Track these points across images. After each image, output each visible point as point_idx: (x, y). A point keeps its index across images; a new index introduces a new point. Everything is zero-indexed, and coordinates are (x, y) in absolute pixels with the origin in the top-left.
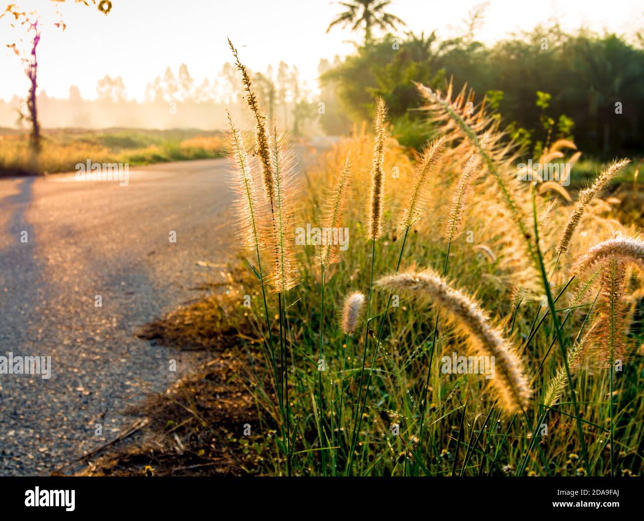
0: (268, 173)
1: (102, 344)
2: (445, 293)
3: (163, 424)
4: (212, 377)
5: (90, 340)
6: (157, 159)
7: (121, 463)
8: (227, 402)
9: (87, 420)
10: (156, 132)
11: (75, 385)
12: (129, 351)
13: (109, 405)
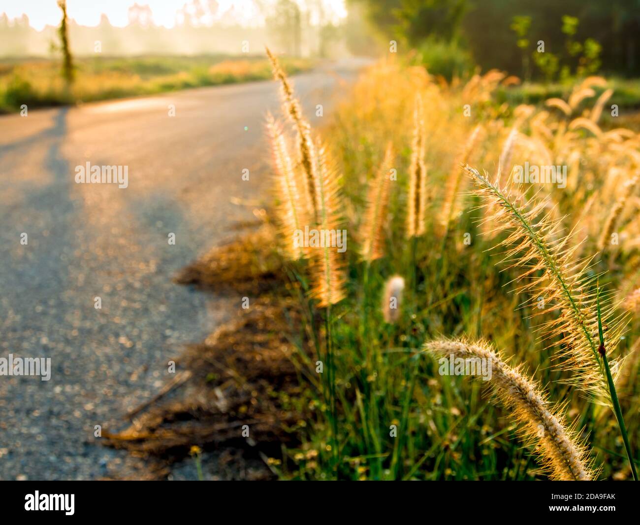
0: (312, 186)
1: (141, 291)
2: (501, 371)
3: (204, 377)
4: (250, 326)
5: (129, 287)
6: (187, 86)
7: (166, 421)
8: (266, 354)
9: (130, 374)
10: (185, 58)
11: (117, 335)
12: (168, 298)
13: (151, 357)
